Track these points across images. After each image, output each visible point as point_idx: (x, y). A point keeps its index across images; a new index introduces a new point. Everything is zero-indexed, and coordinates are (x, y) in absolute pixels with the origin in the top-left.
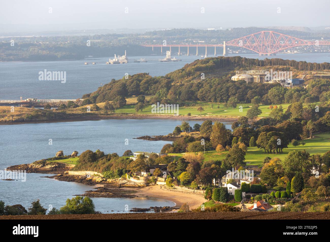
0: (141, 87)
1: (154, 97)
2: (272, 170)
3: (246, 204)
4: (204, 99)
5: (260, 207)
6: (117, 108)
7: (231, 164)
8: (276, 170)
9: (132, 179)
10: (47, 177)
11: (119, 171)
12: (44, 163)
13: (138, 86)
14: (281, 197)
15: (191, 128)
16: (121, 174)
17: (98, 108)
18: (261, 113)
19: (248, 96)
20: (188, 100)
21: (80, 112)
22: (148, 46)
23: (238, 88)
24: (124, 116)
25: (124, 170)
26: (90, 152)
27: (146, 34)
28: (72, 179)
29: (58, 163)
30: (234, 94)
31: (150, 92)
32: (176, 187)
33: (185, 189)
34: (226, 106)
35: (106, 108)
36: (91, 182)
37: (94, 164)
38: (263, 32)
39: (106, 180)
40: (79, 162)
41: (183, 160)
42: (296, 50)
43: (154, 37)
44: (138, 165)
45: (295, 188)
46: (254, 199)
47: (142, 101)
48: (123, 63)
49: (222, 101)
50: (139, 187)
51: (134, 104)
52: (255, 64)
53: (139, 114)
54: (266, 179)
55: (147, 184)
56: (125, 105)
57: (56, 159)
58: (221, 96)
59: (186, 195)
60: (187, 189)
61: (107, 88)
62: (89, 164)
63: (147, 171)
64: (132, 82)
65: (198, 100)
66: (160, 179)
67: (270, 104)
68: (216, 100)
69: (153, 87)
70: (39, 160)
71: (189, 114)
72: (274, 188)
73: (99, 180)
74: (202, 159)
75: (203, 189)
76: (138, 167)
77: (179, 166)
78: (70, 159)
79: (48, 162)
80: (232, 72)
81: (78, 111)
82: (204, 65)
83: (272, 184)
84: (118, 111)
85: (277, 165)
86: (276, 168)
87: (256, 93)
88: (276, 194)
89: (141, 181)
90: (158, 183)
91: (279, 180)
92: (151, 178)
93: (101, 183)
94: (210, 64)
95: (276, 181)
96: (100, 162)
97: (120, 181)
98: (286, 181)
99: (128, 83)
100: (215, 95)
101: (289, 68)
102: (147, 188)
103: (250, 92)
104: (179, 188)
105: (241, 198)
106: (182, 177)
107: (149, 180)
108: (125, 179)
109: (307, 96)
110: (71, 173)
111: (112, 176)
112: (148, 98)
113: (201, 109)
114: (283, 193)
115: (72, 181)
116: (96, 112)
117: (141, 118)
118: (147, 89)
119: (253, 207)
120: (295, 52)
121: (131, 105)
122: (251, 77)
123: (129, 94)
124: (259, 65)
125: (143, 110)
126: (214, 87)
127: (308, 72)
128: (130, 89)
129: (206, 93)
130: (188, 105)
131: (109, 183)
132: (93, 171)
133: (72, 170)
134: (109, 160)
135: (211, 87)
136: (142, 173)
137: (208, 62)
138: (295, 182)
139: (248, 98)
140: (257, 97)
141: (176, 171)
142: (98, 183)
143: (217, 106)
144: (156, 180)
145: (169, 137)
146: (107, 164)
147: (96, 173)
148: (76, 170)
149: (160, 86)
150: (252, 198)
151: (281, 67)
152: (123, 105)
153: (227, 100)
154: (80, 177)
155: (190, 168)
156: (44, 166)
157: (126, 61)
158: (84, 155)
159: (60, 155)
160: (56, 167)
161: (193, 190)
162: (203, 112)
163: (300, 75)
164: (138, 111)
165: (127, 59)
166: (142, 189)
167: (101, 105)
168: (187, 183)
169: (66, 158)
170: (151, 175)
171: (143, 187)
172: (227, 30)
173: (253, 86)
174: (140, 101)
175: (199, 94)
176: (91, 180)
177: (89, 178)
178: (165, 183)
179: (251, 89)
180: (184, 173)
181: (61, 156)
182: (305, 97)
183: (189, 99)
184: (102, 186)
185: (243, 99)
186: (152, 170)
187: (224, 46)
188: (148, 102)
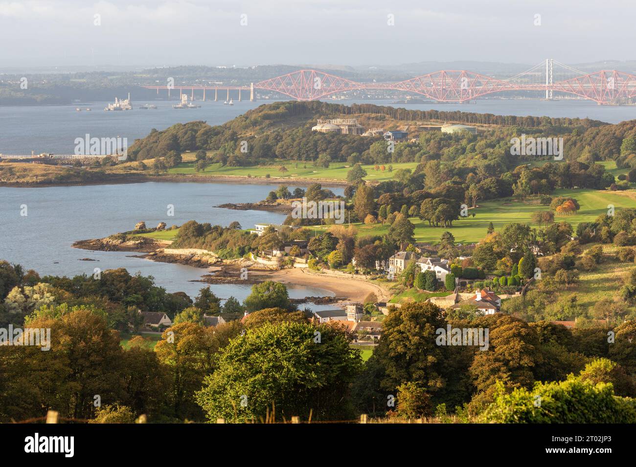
0: (197, 140)
1: (218, 152)
2: (490, 249)
3: (461, 294)
4: (284, 156)
5: (486, 297)
6: (171, 167)
7: (395, 241)
8: (496, 249)
9: (260, 260)
10: (136, 256)
11: (240, 249)
12: (124, 237)
13: (193, 138)
14: (508, 284)
15: (290, 194)
16: (242, 253)
17: (145, 167)
18: (366, 174)
19: (342, 152)
20: (262, 157)
21: (122, 172)
22: (151, 87)
23: (330, 142)
24: (180, 177)
25: (247, 248)
26: (194, 223)
27: (145, 72)
28: (172, 259)
29: (144, 238)
30: (325, 150)
31: (209, 147)
32: (325, 270)
33: (338, 273)
34: (315, 165)
35: (156, 166)
36: (201, 264)
37: (201, 240)
38: (302, 71)
39: (221, 261)
40: (179, 236)
41: (329, 235)
42: (344, 95)
43: (156, 76)
44: (270, 241)
45: (524, 272)
46: (471, 287)
47: (202, 157)
48: (127, 109)
49: (308, 159)
50: (271, 270)
51: (192, 162)
52: (339, 111)
53: (201, 175)
54: (482, 260)
55: (282, 267)
56: (180, 163)
57: (137, 232)
58: (307, 152)
59: (343, 282)
60: (341, 273)
61: (151, 141)
62: (193, 239)
63: (282, 249)
64: (186, 133)
65: (277, 157)
66: (298, 259)
67: (373, 163)
68: (300, 158)
69: (213, 140)
70: (116, 234)
71: (268, 176)
72: (495, 272)
73: (213, 260)
74: (355, 233)
75: (364, 274)
76: (269, 244)
77: (325, 243)
78: (156, 233)
79: (129, 236)
80: (310, 121)
81: (118, 170)
82: (273, 112)
83: (490, 267)
84: (172, 171)
85: (497, 242)
86: (495, 246)
87: (353, 149)
88: (502, 280)
89: (273, 263)
90: (295, 265)
91: (499, 262)
92: (287, 258)
93: (215, 264)
94: (282, 110)
95: (494, 263)
96: (209, 237)
97: (241, 262)
98: (508, 264)
99: (180, 134)
100: (299, 151)
101: (385, 117)
102: (282, 271)
103: (345, 148)
104: (330, 272)
105: (455, 285)
106: (331, 257)
107: (283, 261)
108: (249, 259)
109: (424, 153)
110: (168, 251)
111: (231, 255)
112: (210, 154)
113: (284, 169)
114: (510, 279)
115: (172, 262)
116: (144, 172)
117: (204, 181)
118: (206, 142)
119: (475, 297)
120: (343, 97)
121: (189, 162)
122: (338, 128)
123: (181, 148)
124: (344, 113)
125: (206, 170)
126: (297, 141)
127: (410, 122)
128: (183, 142)
129: (288, 148)
130: (264, 164)
131: (226, 265)
132: (201, 248)
133: (169, 247)
134: (221, 234)
135: (293, 140)
136: (275, 252)
137: (278, 108)
138: (524, 265)
139: (342, 156)
140: (354, 154)
141: (320, 250)
142: (211, 265)
143: (303, 166)
144: (293, 262)
145: (261, 205)
146: (220, 240)
147: (205, 252)
148: (176, 248)
149: (223, 139)
150: (468, 286)
151: (373, 115)
152: (178, 163)
153: (316, 158)
154: (183, 257)
155: (341, 246)
156: (124, 241)
157: (129, 107)
158: (187, 227)
159: (141, 228)
160: (141, 243)
161: (350, 275)
162: (286, 173)
163: (402, 127)
164: (198, 171)
165: (130, 104)
166: (276, 274)
167: (149, 162)
168: (338, 266)
169: (150, 232)
170: (286, 255)
171: (276, 270)
172: (250, 68)
173: (348, 140)
174: (200, 158)
175: (277, 150)
176: (199, 261)
177: (196, 258)
178: (307, 266)
179: (347, 143)
180: (334, 252)
181: (143, 229)
182: (422, 155)
183: (265, 155)
184: (219, 268)
185: (337, 157)
186: (287, 249)
187: (252, 88)
188: (211, 159)
